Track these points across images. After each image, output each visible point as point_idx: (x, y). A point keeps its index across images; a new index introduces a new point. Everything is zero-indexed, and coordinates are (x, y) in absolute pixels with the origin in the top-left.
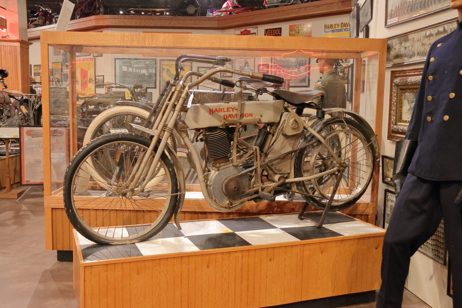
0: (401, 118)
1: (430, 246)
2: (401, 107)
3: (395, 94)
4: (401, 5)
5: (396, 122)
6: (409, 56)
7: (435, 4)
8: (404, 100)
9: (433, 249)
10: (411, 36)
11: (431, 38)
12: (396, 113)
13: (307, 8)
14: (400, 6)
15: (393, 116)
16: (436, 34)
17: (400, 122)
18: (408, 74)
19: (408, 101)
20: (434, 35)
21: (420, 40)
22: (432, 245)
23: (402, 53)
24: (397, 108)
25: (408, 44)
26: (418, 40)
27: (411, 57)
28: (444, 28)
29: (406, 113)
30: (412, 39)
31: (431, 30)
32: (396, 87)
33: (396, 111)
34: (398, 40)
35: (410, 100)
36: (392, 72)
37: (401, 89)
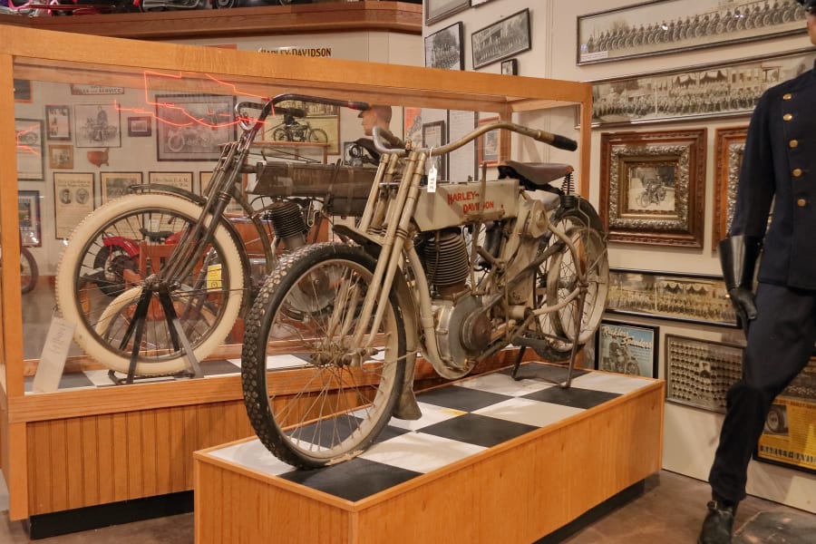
0: (627, 207)
1: (711, 395)
2: (627, 190)
3: (616, 170)
4: (615, 34)
5: (619, 213)
6: (639, 112)
7: (694, 36)
8: (633, 179)
9: (715, 399)
10: (641, 82)
11: (690, 86)
12: (619, 199)
13: (231, 19)
14: (611, 34)
15: (614, 203)
16: (702, 81)
17: (627, 212)
18: (644, 139)
19: (642, 180)
20: (698, 83)
21: (666, 88)
22: (713, 392)
23: (621, 106)
24: (619, 192)
25: (634, 94)
26: (661, 89)
27: (644, 113)
28: (719, 72)
29: (637, 199)
30: (646, 86)
31: (691, 74)
32: (617, 158)
33: (619, 195)
34: (612, 87)
35: (646, 178)
36: (604, 136)
37: (626, 162)
